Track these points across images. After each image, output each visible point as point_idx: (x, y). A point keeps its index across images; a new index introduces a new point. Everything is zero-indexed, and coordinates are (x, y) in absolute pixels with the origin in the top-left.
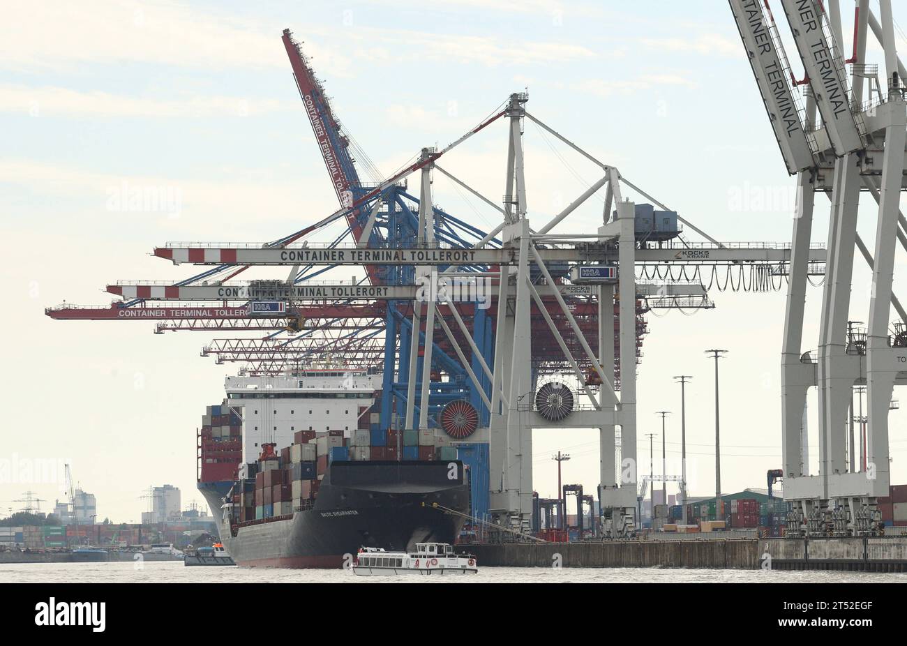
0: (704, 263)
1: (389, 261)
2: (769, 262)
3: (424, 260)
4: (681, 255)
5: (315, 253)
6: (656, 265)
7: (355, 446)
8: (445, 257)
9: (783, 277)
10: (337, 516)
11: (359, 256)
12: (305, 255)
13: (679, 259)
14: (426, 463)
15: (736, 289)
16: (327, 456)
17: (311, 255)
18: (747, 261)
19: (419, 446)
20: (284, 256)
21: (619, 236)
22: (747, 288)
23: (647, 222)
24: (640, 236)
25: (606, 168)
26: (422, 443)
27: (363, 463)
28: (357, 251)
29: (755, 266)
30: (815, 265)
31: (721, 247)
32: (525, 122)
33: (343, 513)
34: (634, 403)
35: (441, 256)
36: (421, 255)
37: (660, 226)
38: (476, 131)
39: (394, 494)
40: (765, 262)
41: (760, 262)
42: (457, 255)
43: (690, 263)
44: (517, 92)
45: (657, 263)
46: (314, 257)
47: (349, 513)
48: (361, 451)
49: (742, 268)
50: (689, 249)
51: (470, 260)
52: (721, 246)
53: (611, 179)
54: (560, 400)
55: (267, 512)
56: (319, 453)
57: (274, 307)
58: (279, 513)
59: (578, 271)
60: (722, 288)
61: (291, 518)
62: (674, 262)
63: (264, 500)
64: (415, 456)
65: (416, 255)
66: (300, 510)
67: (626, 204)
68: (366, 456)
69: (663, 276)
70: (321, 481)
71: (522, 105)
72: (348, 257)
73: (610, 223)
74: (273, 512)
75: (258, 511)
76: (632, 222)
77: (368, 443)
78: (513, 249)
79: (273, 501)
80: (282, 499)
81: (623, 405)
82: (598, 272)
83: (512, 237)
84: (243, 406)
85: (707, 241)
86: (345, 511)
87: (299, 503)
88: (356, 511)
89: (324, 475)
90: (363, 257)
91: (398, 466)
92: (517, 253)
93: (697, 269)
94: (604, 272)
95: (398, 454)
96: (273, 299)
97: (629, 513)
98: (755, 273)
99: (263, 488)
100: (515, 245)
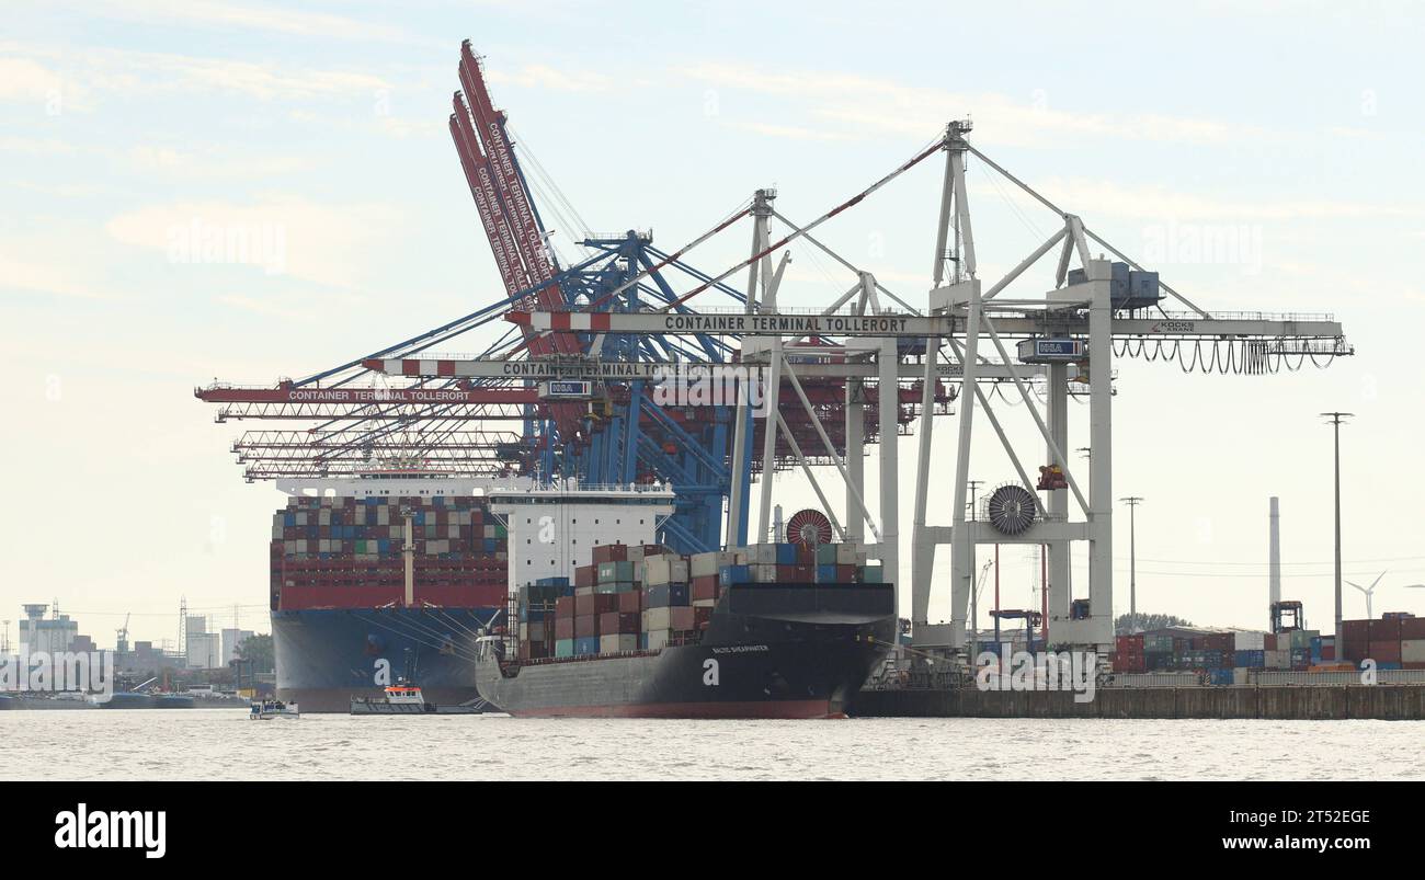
0: (1185, 337)
1: (799, 330)
2: (1265, 338)
3: (844, 330)
4: (1159, 327)
5: (707, 319)
6: (1127, 340)
7: (758, 564)
8: (869, 327)
9: (1282, 356)
10: (738, 653)
11: (763, 323)
12: (695, 322)
13: (1156, 332)
14: (849, 586)
15: (1224, 370)
16: (717, 577)
17: (702, 322)
18: (1239, 336)
19: (836, 564)
20: (670, 323)
21: (1091, 303)
22: (1238, 370)
23: (1122, 286)
24: (1116, 303)
25: (1066, 217)
26: (840, 562)
27: (766, 586)
28: (760, 318)
29: (1247, 343)
30: (1320, 342)
31: (1207, 318)
32: (968, 157)
33: (747, 649)
34: (1109, 513)
35: (864, 325)
36: (839, 323)
37: (1138, 291)
38: (906, 168)
39: (821, 625)
40: (1260, 338)
41: (1253, 338)
42: (884, 324)
43: (1168, 337)
44: (959, 119)
45: (1127, 337)
46: (707, 324)
47: (755, 649)
48: (766, 571)
49: (1231, 345)
50: (1168, 319)
51: (900, 331)
52: (1208, 316)
53: (1072, 231)
54: (1019, 509)
55: (585, 648)
56: (695, 573)
57: (577, 388)
58: (615, 649)
59: (1035, 347)
60: (1207, 369)
61: (656, 654)
62: (1150, 337)
63: (577, 633)
64: (832, 577)
65: (833, 323)
66: (670, 644)
67: (1102, 261)
68: (771, 577)
69: (1134, 353)
70: (712, 608)
71: (964, 136)
72: (749, 325)
73: (1065, 285)
74: (597, 649)
75: (563, 647)
76: (1108, 284)
77: (773, 559)
78: (953, 316)
79: (597, 635)
80: (622, 631)
81: (1095, 516)
82: (1059, 347)
83: (950, 303)
84: (512, 513)
85: (1188, 309)
86: (748, 645)
87: (665, 636)
88: (766, 648)
89: (718, 601)
90: (768, 326)
91: (817, 590)
92: (959, 323)
93: (1176, 345)
94: (1069, 348)
95: (816, 575)
96: (575, 378)
97: (1103, 651)
98: (1248, 349)
99: (574, 617)
100: (955, 312)
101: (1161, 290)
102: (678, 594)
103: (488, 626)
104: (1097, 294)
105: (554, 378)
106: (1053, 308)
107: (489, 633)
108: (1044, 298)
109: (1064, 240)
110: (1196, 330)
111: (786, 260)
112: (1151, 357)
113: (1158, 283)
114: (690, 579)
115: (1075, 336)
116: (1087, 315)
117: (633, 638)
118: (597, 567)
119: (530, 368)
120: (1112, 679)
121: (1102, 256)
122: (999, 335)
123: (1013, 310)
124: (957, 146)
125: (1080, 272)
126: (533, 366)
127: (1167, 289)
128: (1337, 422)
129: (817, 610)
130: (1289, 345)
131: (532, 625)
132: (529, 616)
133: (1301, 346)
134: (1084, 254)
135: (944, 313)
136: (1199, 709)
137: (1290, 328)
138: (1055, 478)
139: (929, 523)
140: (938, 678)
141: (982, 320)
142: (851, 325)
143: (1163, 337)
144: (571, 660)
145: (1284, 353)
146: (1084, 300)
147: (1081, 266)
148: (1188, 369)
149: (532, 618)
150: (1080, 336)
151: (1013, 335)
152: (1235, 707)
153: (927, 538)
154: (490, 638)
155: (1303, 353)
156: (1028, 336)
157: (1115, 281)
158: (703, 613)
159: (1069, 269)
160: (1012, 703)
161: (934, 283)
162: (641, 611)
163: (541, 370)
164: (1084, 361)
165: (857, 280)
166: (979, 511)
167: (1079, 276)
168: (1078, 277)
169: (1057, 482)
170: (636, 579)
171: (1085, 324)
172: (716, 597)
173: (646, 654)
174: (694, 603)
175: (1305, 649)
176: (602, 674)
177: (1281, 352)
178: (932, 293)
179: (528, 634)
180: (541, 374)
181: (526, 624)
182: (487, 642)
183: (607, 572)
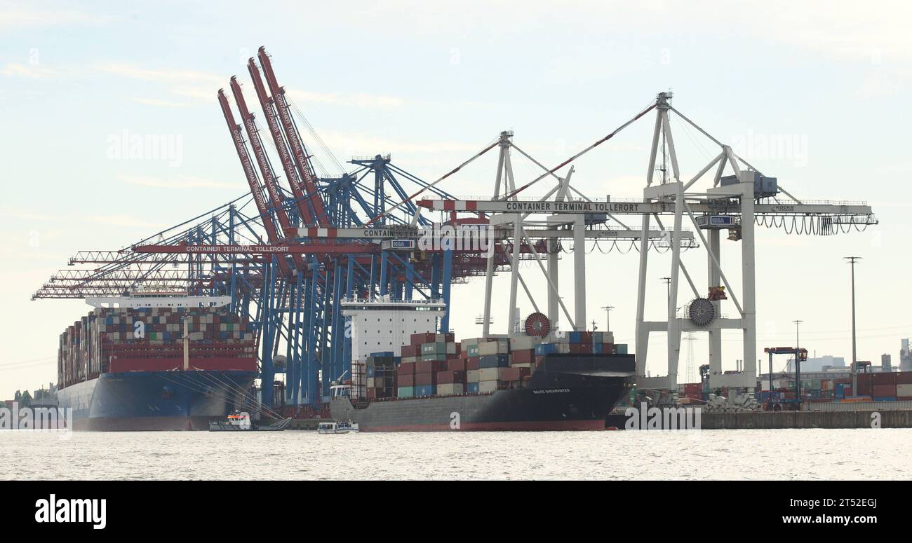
0: (788, 214)
1: (580, 210)
2: (830, 215)
3: (604, 210)
4: (775, 209)
5: (530, 204)
6: (756, 216)
7: (560, 343)
8: (618, 209)
9: (839, 225)
10: (550, 393)
11: (560, 207)
12: (523, 206)
13: (773, 211)
14: (611, 355)
15: (808, 233)
16: (533, 351)
17: (527, 206)
18: (816, 213)
19: (602, 344)
20: (509, 206)
21: (740, 195)
22: (816, 233)
23: (757, 185)
24: (756, 195)
25: (723, 146)
26: (604, 341)
27: (563, 355)
29: (821, 217)
30: (860, 216)
31: (800, 204)
32: (670, 113)
33: (556, 391)
34: (754, 314)
35: (615, 207)
36: (602, 207)
37: (766, 188)
38: (637, 118)
40: (827, 215)
41: (823, 215)
42: (626, 207)
43: (778, 214)
44: (665, 91)
45: (759, 214)
46: (530, 207)
47: (561, 390)
48: (564, 347)
49: (812, 219)
50: (779, 204)
51: (635, 211)
52: (800, 202)
53: (726, 155)
54: (705, 311)
55: (423, 391)
56: (513, 348)
57: (407, 244)
58: (452, 392)
59: (709, 219)
60: (799, 232)
61: (487, 394)
62: (769, 214)
63: (417, 382)
64: (602, 350)
65: (598, 207)
66: (499, 389)
67: (748, 172)
68: (567, 350)
69: (760, 224)
70: (529, 368)
71: (668, 101)
72: (552, 207)
73: (719, 185)
74: (435, 391)
75: (404, 391)
76: (752, 185)
77: (568, 340)
78: (664, 203)
79: (435, 383)
80: (455, 381)
81: (746, 314)
82: (722, 219)
83: (661, 195)
84: (355, 315)
85: (790, 199)
86: (558, 389)
87: (495, 384)
88: (568, 390)
89: (534, 363)
90: (563, 208)
91: (594, 358)
92: (667, 206)
93: (783, 219)
94: (727, 220)
95: (594, 349)
96: (405, 238)
97: (751, 391)
98: (821, 221)
99: (414, 374)
100: (665, 200)
101: (777, 188)
102: (503, 360)
103: (339, 379)
104: (747, 190)
105: (393, 239)
107: (341, 383)
108: (705, 192)
109: (719, 162)
110: (795, 210)
111: (572, 171)
112: (769, 226)
113: (776, 185)
114: (510, 352)
115: (729, 214)
117: (461, 385)
118: (420, 346)
119: (379, 233)
122: (692, 213)
123: (695, 199)
124: (665, 107)
125: (733, 177)
126: (380, 231)
127: (780, 188)
128: (853, 262)
129: (596, 370)
130: (843, 219)
131: (377, 379)
132: (375, 374)
133: (849, 219)
134: (735, 167)
135: (653, 201)
137: (844, 209)
138: (718, 292)
139: (646, 319)
141: (683, 204)
142: (608, 207)
143: (775, 214)
144: (414, 398)
145: (841, 223)
146: (738, 193)
147: (734, 174)
148: (789, 232)
149: (376, 375)
151: (696, 213)
153: (645, 328)
154: (342, 386)
155: (851, 223)
156: (702, 213)
157: (755, 183)
158: (524, 371)
159: (722, 176)
160: (723, 421)
161: (647, 183)
162: (466, 370)
163: (385, 234)
164: (735, 227)
165: (557, 183)
166: (682, 313)
167: (730, 180)
168: (732, 180)
169: (721, 296)
170: (448, 352)
171: (736, 207)
172: (532, 361)
173: (477, 395)
174: (513, 366)
175: (813, 390)
176: (443, 406)
177: (839, 222)
178: (645, 189)
179: (375, 384)
180: (385, 236)
181: (373, 379)
182: (339, 389)
183: (427, 348)
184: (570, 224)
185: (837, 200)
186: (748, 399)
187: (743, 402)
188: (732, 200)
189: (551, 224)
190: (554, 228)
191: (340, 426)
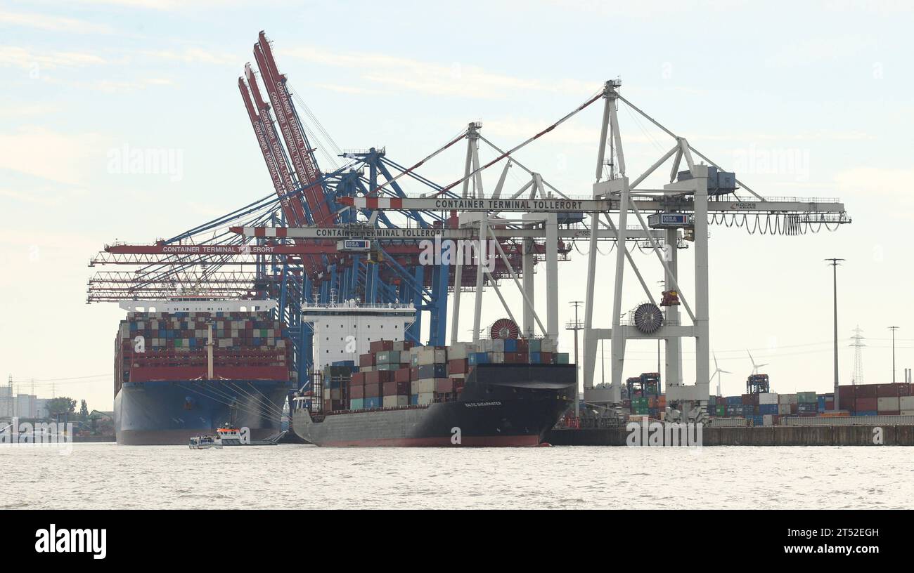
0: (750, 212)
1: (517, 208)
2: (798, 213)
3: (544, 208)
4: (734, 207)
5: (461, 202)
6: (714, 214)
7: (493, 352)
8: (559, 206)
9: (808, 224)
10: (481, 407)
11: (495, 204)
12: (454, 204)
13: (733, 209)
14: (549, 365)
15: (773, 233)
16: (466, 360)
17: (458, 204)
18: (783, 211)
19: (541, 352)
20: (439, 204)
21: (694, 191)
22: (782, 232)
23: (713, 181)
24: (711, 191)
25: (678, 139)
26: (543, 350)
27: (497, 365)
28: (493, 201)
29: (788, 216)
30: (831, 215)
31: (763, 201)
32: (618, 102)
33: (487, 404)
34: (707, 320)
35: (556, 205)
36: (541, 204)
37: (723, 184)
38: (581, 109)
39: (534, 389)
40: (794, 213)
41: (791, 213)
42: (568, 204)
43: (739, 212)
44: (613, 79)
45: (715, 212)
47: (493, 404)
48: (498, 356)
49: (777, 217)
50: (740, 201)
51: (578, 209)
52: (763, 199)
53: (681, 148)
54: (652, 318)
55: (372, 403)
56: (450, 358)
57: (362, 244)
58: (395, 405)
59: (659, 218)
60: (763, 232)
61: (424, 407)
62: (729, 212)
63: (366, 394)
64: (538, 360)
66: (435, 401)
67: (701, 166)
68: (501, 360)
69: (719, 222)
70: (463, 379)
71: (616, 90)
72: (486, 205)
73: (676, 181)
74: (381, 404)
75: (356, 403)
76: (705, 181)
77: (502, 350)
78: (610, 200)
79: (381, 396)
80: (399, 394)
81: (699, 322)
82: (675, 218)
83: (608, 191)
84: (317, 321)
85: (752, 195)
86: (489, 402)
87: (431, 396)
88: (500, 403)
89: (467, 374)
90: (498, 206)
91: (529, 368)
92: (614, 204)
93: (745, 217)
94: (680, 219)
95: (529, 358)
96: (360, 238)
97: (704, 404)
98: (787, 219)
99: (364, 385)
100: (611, 197)
101: (737, 184)
102: (440, 370)
103: (301, 390)
104: (699, 185)
105: (347, 239)
106: (670, 194)
107: (302, 395)
108: (662, 188)
109: (676, 153)
110: (757, 208)
111: (508, 165)
112: (729, 225)
113: (735, 180)
114: (447, 362)
115: (683, 212)
116: (691, 199)
117: (406, 397)
118: (375, 354)
119: (333, 232)
120: (710, 422)
121: (702, 163)
122: (640, 211)
123: (647, 196)
125: (687, 173)
126: (334, 231)
127: (740, 183)
128: (835, 264)
129: (530, 380)
130: (813, 217)
131: (333, 390)
132: (331, 385)
133: (820, 218)
134: (689, 161)
135: (602, 198)
136: (790, 440)
137: (813, 207)
138: (671, 298)
139: (595, 326)
140: (602, 421)
141: (629, 201)
142: (548, 205)
143: (736, 212)
144: (363, 411)
145: (810, 222)
146: (691, 190)
147: (688, 169)
148: (751, 232)
149: (333, 386)
150: (686, 212)
151: (646, 211)
152: (816, 438)
153: (594, 336)
154: (303, 398)
155: (821, 222)
156: (655, 212)
157: (710, 179)
158: (458, 382)
159: (679, 171)
161: (596, 180)
162: (410, 381)
163: (339, 233)
164: (690, 226)
166: (627, 320)
167: (686, 175)
168: (685, 176)
169: (673, 302)
170: (402, 362)
171: (690, 204)
172: (466, 372)
173: (416, 408)
174: (450, 376)
175: (807, 403)
176: (386, 420)
177: (807, 221)
178: (594, 185)
179: (331, 396)
180: (339, 236)
181: (329, 390)
182: (301, 401)
183: (382, 357)
184: (544, 223)
185: (805, 197)
186: (700, 413)
187: (696, 417)
188: (687, 197)
189: (526, 223)
190: (529, 227)
191: (202, 441)
